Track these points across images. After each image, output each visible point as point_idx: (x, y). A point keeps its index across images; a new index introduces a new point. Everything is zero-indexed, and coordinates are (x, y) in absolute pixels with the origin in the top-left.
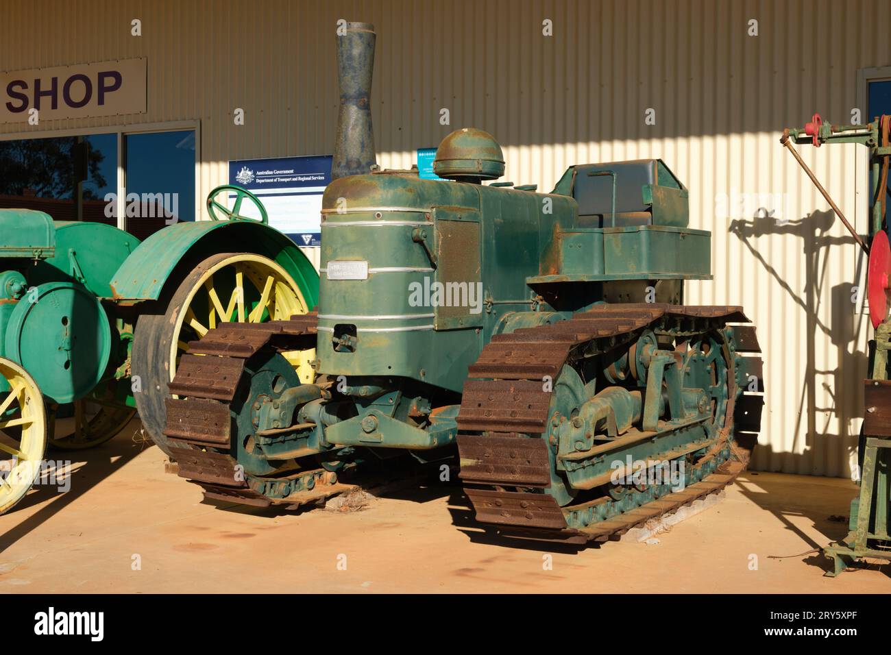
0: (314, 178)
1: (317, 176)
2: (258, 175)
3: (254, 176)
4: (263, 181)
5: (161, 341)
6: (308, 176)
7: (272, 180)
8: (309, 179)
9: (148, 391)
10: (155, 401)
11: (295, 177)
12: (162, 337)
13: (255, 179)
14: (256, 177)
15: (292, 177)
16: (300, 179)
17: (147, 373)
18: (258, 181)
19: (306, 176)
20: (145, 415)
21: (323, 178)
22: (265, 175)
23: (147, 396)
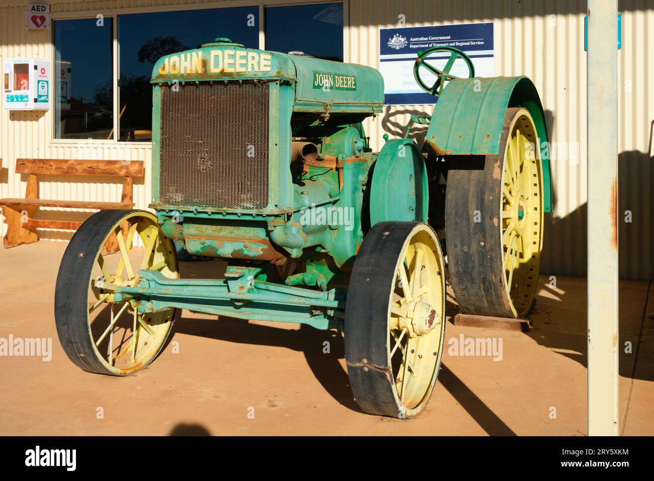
0: (473, 43)
1: (477, 41)
2: (411, 41)
3: (407, 42)
4: (417, 46)
5: (486, 197)
6: (467, 42)
7: (427, 46)
8: (468, 44)
9: (469, 248)
10: (476, 259)
11: (453, 42)
12: (487, 193)
13: (409, 44)
14: (409, 43)
15: (449, 43)
16: (457, 44)
17: (469, 230)
18: (411, 46)
19: (464, 42)
20: (458, 272)
21: (483, 43)
22: (419, 41)
23: (466, 253)
